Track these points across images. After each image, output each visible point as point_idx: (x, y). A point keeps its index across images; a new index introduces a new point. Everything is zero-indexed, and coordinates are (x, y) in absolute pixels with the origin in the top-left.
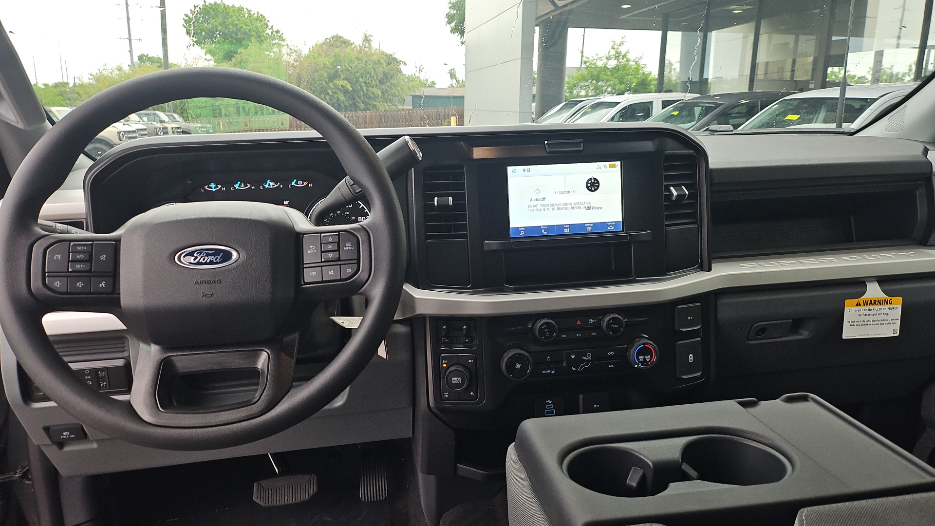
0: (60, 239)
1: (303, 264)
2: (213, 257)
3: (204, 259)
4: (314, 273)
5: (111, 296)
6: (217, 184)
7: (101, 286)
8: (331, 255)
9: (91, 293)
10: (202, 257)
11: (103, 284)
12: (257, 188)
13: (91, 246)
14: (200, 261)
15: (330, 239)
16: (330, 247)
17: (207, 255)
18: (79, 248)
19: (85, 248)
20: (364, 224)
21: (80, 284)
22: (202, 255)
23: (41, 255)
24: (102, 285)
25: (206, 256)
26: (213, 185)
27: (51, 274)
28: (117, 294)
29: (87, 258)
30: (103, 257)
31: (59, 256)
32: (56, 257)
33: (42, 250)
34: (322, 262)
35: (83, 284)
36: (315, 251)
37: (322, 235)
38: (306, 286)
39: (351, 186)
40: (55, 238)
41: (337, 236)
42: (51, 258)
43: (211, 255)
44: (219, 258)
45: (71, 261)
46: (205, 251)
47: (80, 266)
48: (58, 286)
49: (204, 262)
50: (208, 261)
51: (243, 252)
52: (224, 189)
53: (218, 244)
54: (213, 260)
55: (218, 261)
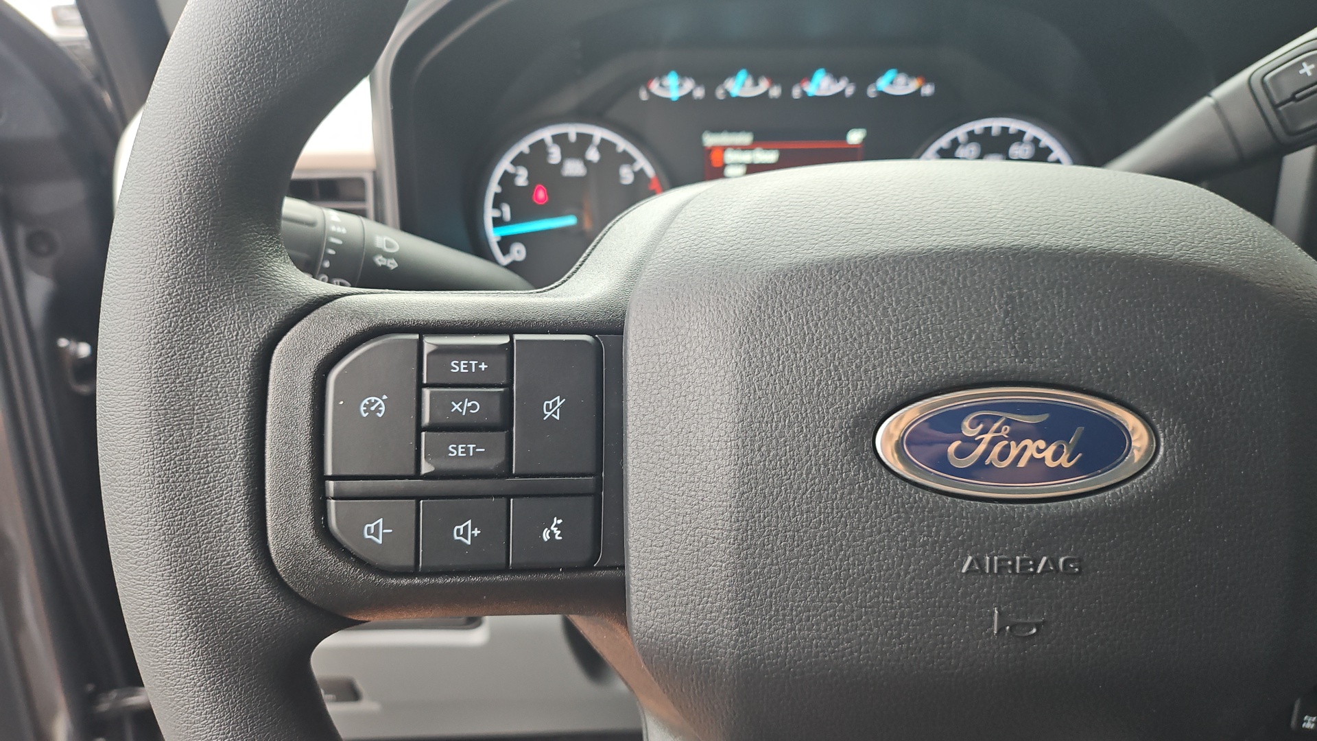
0: (377, 321)
2: (1042, 443)
5: (584, 575)
6: (683, 74)
7: (546, 536)
9: (505, 570)
10: (993, 442)
11: (552, 532)
12: (787, 92)
13: (503, 359)
17: (1019, 432)
18: (459, 367)
19: (483, 366)
21: (465, 533)
22: (992, 432)
23: (305, 398)
24: (552, 534)
25: (1011, 437)
26: (672, 80)
27: (348, 485)
28: (613, 568)
29: (495, 416)
30: (553, 408)
31: (380, 403)
32: (368, 406)
33: (305, 377)
35: (476, 532)
39: (1275, 107)
40: (356, 314)
42: (348, 411)
43: (1033, 432)
44: (1069, 447)
45: (431, 428)
46: (1006, 416)
47: (467, 450)
48: (380, 541)
49: (1001, 465)
50: (1022, 463)
51: (1174, 425)
52: (699, 93)
53: (1062, 382)
54: (1044, 458)
55: (1067, 465)
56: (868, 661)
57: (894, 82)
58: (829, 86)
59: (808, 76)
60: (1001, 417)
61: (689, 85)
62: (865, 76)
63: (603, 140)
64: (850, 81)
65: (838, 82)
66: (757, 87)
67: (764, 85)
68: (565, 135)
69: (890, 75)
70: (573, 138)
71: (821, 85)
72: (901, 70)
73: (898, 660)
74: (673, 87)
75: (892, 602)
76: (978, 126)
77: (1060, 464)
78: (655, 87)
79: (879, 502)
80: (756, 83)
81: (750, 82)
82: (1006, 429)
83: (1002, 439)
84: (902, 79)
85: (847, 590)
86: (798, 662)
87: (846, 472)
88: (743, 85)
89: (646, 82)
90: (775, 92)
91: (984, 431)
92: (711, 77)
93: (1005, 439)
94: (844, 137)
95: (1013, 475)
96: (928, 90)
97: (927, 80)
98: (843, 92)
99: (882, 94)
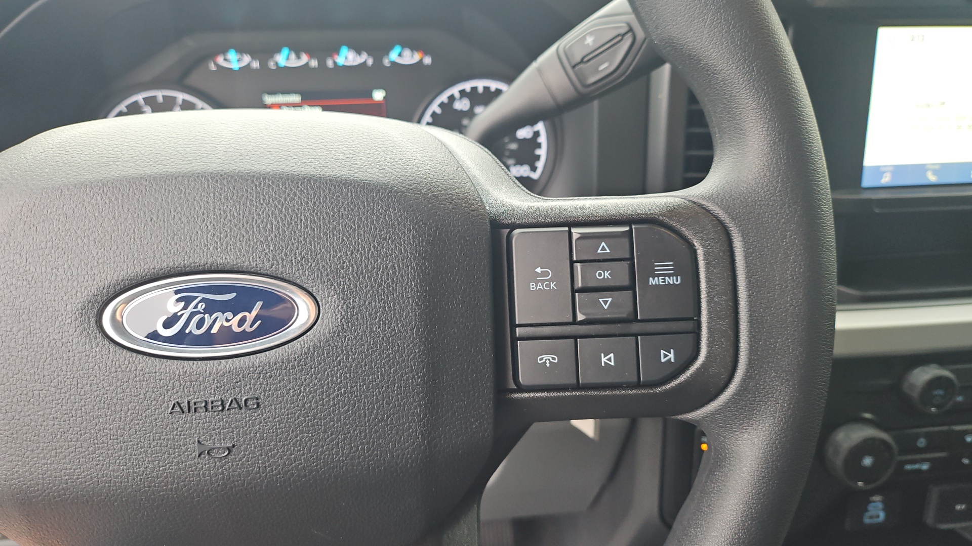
1: (514, 326)
2: (229, 315)
3: (200, 325)
4: (548, 359)
6: (241, 51)
8: (606, 302)
10: (192, 315)
12: (322, 63)
14: (187, 331)
15: (604, 249)
16: (604, 275)
17: (212, 307)
20: (710, 198)
22: (191, 308)
25: (206, 311)
26: (232, 55)
34: (574, 322)
36: (552, 285)
37: (576, 232)
38: (519, 395)
39: (574, 67)
41: (626, 241)
43: (223, 307)
44: (251, 316)
46: (201, 296)
49: (198, 332)
50: (215, 330)
51: (328, 297)
52: (256, 65)
53: (244, 269)
54: (231, 326)
55: (249, 330)
56: (105, 484)
57: (402, 54)
58: (354, 58)
59: (337, 51)
60: (198, 297)
61: (247, 59)
62: (379, 50)
63: (184, 101)
64: (369, 54)
65: (360, 55)
66: (300, 60)
67: (304, 58)
68: (155, 97)
69: (397, 50)
70: (160, 99)
71: (347, 57)
72: (404, 46)
73: (128, 482)
74: (234, 60)
75: (117, 439)
76: (467, 86)
77: (245, 329)
78: (220, 60)
79: (101, 365)
80: (298, 57)
81: (293, 56)
82: (202, 305)
83: (199, 313)
84: (407, 52)
85: (83, 432)
86: (54, 488)
87: (75, 344)
88: (288, 58)
89: (212, 55)
90: (314, 63)
91: (185, 308)
92: (265, 52)
93: (201, 313)
94: (371, 96)
95: (208, 339)
96: (428, 60)
97: (426, 52)
98: (365, 62)
99: (394, 64)
